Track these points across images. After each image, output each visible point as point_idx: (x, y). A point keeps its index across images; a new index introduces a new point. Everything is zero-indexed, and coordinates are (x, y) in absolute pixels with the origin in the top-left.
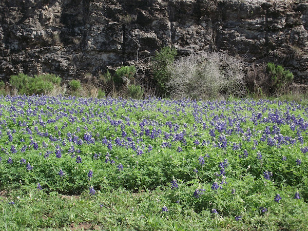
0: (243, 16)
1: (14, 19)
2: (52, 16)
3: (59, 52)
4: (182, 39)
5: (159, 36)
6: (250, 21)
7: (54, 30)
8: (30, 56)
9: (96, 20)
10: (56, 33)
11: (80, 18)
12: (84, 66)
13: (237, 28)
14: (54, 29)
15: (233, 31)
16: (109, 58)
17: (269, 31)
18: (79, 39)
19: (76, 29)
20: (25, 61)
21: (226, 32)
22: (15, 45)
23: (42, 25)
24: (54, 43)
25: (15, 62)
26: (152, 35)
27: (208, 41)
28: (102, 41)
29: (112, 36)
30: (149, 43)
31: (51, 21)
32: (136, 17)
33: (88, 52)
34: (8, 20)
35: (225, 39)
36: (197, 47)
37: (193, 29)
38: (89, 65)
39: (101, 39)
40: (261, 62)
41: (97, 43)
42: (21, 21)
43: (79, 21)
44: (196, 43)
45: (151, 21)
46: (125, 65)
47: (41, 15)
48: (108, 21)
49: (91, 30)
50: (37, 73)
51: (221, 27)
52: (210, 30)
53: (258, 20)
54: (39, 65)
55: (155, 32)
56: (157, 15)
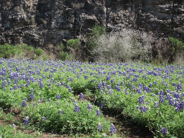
0: (157, 2)
1: (8, 7)
2: (32, 5)
3: (34, 29)
4: (113, 20)
5: (98, 18)
6: (161, 6)
7: (32, 15)
8: (16, 32)
9: (58, 7)
10: (33, 16)
11: (49, 6)
12: (49, 39)
13: (152, 11)
14: (32, 13)
15: (149, 14)
16: (65, 34)
17: (174, 13)
18: (47, 20)
19: (46, 14)
20: (12, 36)
21: (144, 15)
22: (8, 25)
23: (25, 11)
24: (31, 23)
25: (6, 36)
26: (93, 17)
27: (131, 21)
28: (61, 21)
29: (68, 18)
30: (91, 23)
31: (31, 8)
32: (83, 5)
33: (52, 29)
34: (4, 8)
35: (143, 20)
36: (123, 25)
37: (121, 13)
38: (52, 38)
39: (60, 21)
40: (167, 37)
41: (58, 23)
42: (12, 9)
43: (48, 8)
44: (122, 23)
45: (93, 7)
46: (74, 38)
47: (24, 5)
48: (66, 8)
49: (54, 14)
50: (19, 43)
51: (141, 11)
52: (133, 13)
53: (167, 5)
54: (21, 38)
55: (96, 16)
56: (97, 3)
